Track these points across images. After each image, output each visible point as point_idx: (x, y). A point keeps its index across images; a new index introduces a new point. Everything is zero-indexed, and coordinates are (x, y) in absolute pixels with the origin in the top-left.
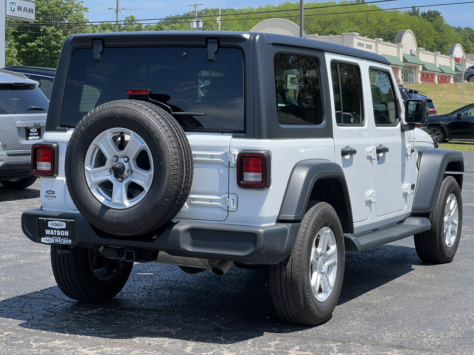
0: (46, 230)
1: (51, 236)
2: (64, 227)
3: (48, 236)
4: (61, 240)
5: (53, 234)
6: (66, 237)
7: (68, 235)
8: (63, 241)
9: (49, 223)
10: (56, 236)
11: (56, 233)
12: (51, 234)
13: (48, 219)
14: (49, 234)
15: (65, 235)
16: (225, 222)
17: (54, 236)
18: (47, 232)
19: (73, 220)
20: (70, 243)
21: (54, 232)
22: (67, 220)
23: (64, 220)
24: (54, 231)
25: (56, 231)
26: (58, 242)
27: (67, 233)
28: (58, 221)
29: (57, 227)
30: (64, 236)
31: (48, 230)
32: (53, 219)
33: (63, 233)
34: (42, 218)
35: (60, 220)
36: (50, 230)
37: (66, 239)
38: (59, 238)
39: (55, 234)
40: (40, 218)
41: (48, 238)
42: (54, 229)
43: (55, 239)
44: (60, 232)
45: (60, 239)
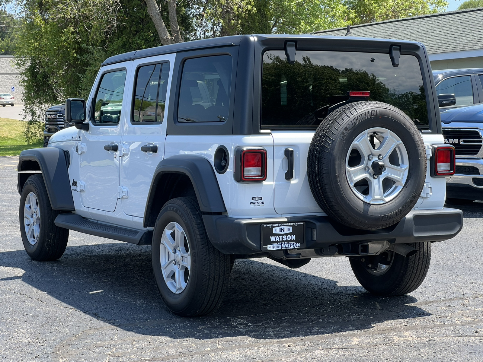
0: (271, 237)
1: (277, 242)
2: (291, 231)
3: (273, 242)
4: (289, 245)
5: (279, 240)
6: (293, 241)
7: (295, 239)
8: (291, 245)
9: (274, 229)
10: (283, 241)
11: (282, 238)
12: (276, 240)
13: (274, 225)
14: (274, 241)
15: (292, 239)
16: (419, 208)
17: (280, 242)
18: (272, 239)
19: (301, 223)
20: (298, 246)
21: (280, 238)
22: (294, 224)
23: (292, 224)
24: (280, 236)
25: (282, 236)
26: (285, 248)
27: (294, 237)
28: (285, 226)
29: (283, 233)
30: (291, 241)
31: (273, 237)
32: (279, 225)
33: (289, 238)
34: (268, 225)
35: (287, 224)
36: (275, 237)
37: (294, 243)
38: (285, 243)
39: (281, 240)
40: (265, 226)
41: (274, 245)
42: (279, 235)
43: (282, 245)
44: (286, 237)
45: (287, 244)
